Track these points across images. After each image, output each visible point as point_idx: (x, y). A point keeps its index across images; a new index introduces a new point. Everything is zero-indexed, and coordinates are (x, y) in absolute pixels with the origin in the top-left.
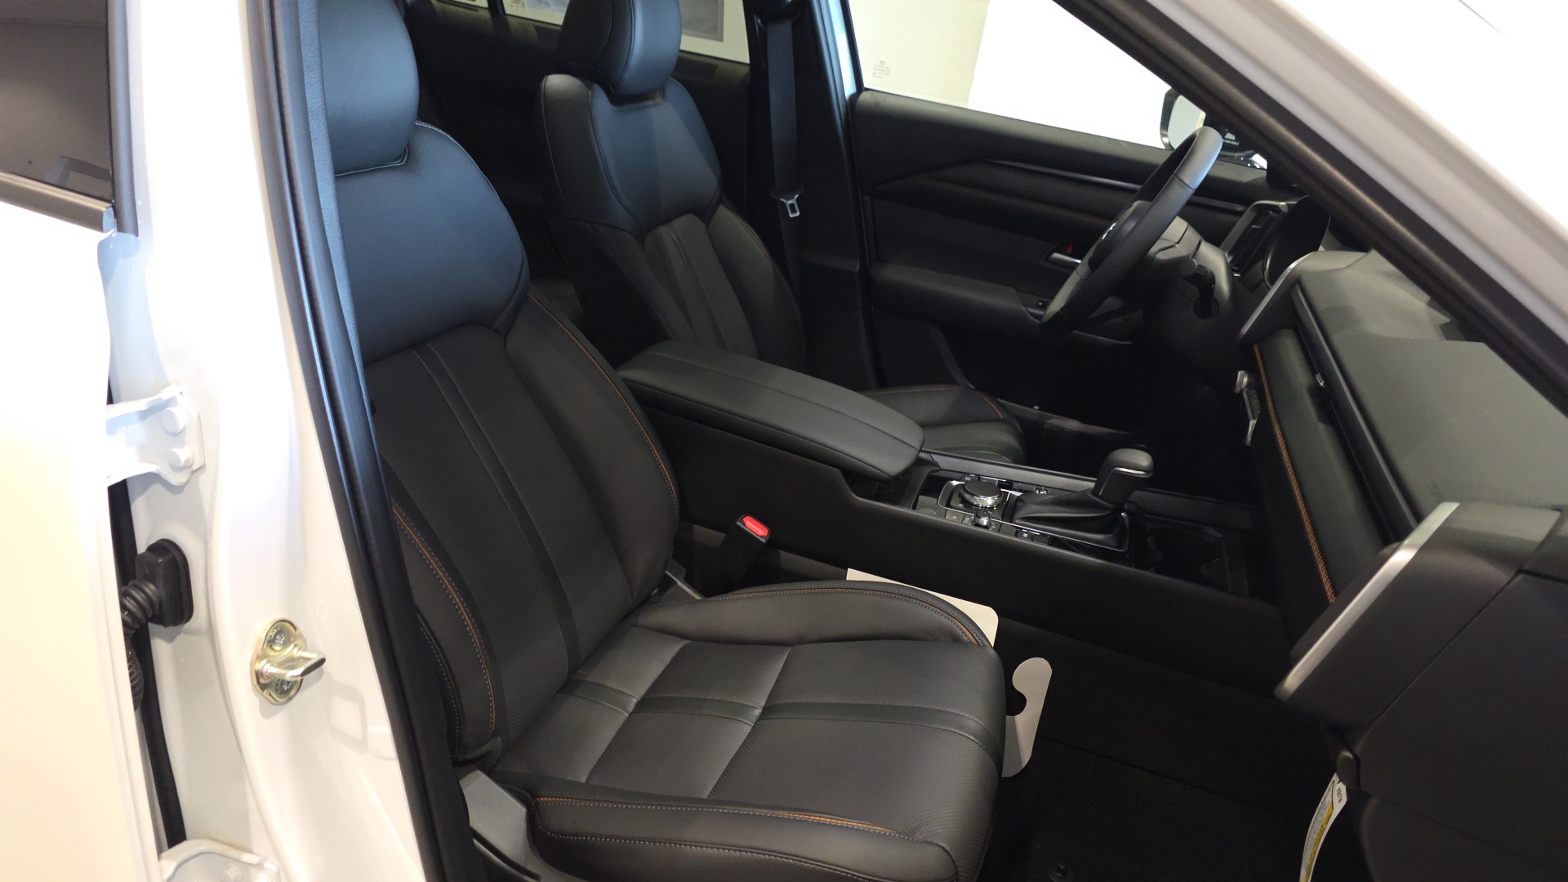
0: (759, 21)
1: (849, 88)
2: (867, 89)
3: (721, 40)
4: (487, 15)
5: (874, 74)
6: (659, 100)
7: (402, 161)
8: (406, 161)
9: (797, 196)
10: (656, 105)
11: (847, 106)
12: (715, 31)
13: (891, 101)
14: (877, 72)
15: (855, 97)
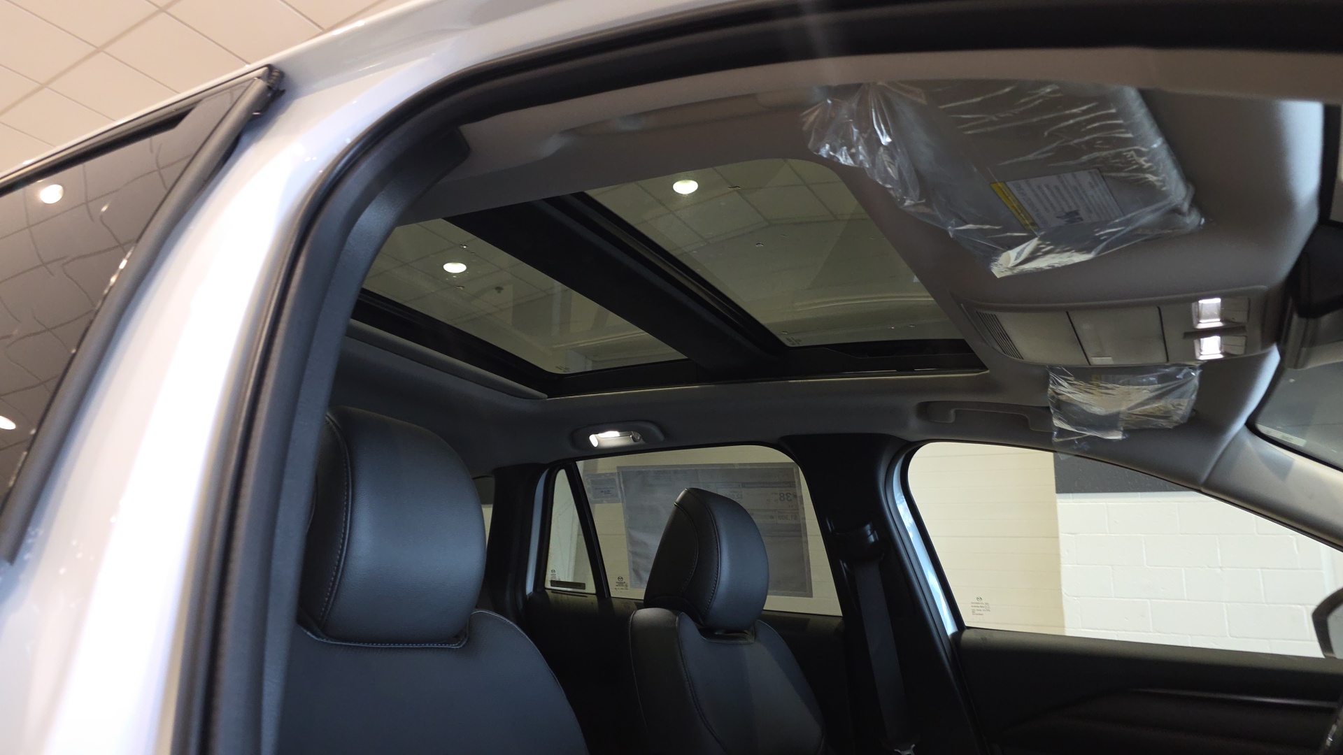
0: (845, 565)
1: (950, 628)
2: (969, 628)
3: (811, 596)
4: (594, 598)
5: (973, 611)
6: (751, 641)
7: (459, 645)
8: (464, 646)
9: (913, 746)
10: (749, 644)
11: (950, 644)
12: (803, 587)
13: (998, 637)
14: (975, 608)
15: (956, 636)
